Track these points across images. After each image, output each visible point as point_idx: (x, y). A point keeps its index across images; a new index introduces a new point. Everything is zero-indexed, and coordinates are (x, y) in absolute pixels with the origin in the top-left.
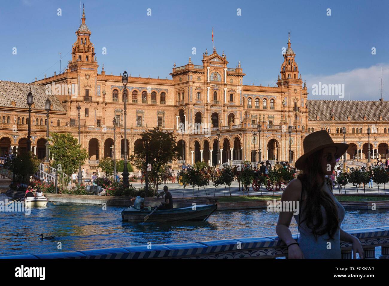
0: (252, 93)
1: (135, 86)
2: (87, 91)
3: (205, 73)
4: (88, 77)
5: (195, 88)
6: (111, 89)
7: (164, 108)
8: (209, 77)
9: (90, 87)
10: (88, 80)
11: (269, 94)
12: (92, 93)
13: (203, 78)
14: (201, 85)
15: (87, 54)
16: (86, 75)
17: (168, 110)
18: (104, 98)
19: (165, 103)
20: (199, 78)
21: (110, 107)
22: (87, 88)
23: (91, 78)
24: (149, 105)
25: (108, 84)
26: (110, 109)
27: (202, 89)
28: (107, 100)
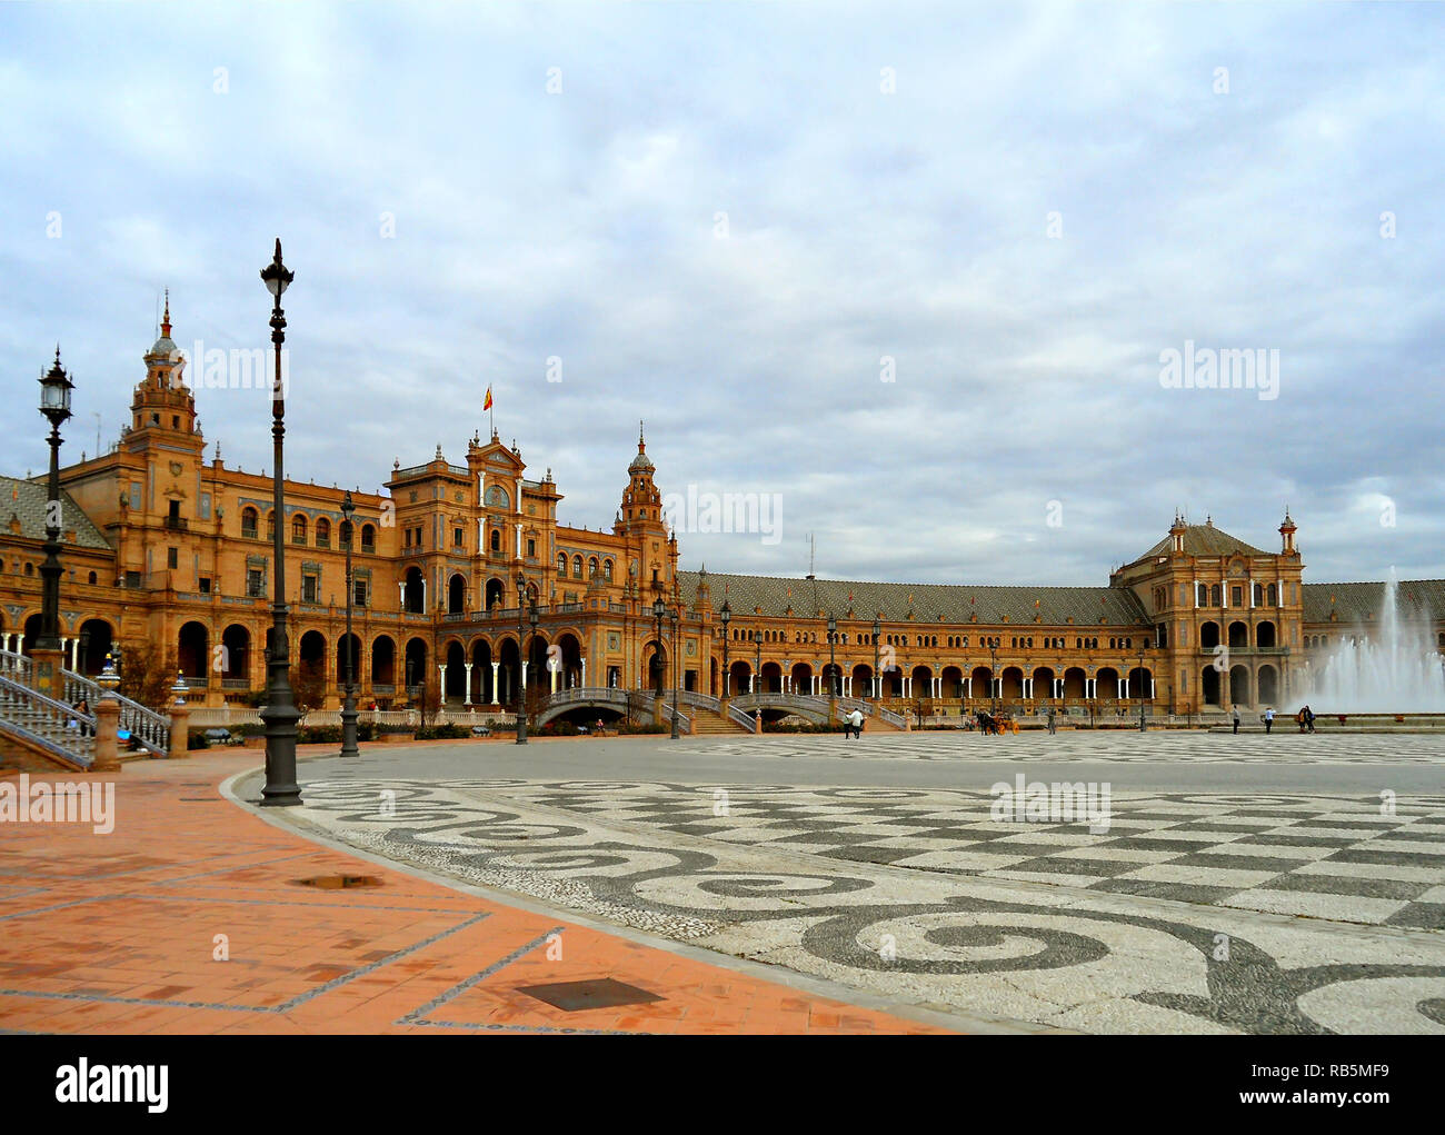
0: (567, 544)
1: (299, 504)
2: (174, 506)
3: (474, 486)
4: (176, 470)
5: (449, 517)
6: (240, 505)
7: (369, 563)
8: (482, 495)
9: (182, 494)
10: (176, 475)
11: (602, 549)
12: (186, 510)
13: (467, 497)
14: (464, 514)
15: (177, 413)
16: (171, 464)
17: (379, 568)
18: (219, 526)
19: (372, 550)
20: (459, 497)
21: (234, 551)
22: (175, 497)
23: (185, 474)
24: (333, 554)
25: (231, 493)
26: (234, 555)
27: (465, 522)
28: (226, 532)
